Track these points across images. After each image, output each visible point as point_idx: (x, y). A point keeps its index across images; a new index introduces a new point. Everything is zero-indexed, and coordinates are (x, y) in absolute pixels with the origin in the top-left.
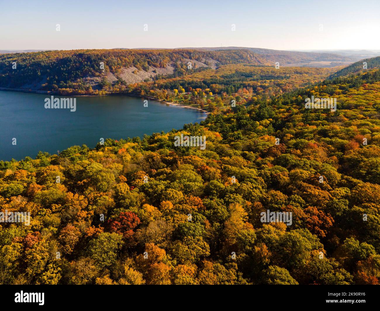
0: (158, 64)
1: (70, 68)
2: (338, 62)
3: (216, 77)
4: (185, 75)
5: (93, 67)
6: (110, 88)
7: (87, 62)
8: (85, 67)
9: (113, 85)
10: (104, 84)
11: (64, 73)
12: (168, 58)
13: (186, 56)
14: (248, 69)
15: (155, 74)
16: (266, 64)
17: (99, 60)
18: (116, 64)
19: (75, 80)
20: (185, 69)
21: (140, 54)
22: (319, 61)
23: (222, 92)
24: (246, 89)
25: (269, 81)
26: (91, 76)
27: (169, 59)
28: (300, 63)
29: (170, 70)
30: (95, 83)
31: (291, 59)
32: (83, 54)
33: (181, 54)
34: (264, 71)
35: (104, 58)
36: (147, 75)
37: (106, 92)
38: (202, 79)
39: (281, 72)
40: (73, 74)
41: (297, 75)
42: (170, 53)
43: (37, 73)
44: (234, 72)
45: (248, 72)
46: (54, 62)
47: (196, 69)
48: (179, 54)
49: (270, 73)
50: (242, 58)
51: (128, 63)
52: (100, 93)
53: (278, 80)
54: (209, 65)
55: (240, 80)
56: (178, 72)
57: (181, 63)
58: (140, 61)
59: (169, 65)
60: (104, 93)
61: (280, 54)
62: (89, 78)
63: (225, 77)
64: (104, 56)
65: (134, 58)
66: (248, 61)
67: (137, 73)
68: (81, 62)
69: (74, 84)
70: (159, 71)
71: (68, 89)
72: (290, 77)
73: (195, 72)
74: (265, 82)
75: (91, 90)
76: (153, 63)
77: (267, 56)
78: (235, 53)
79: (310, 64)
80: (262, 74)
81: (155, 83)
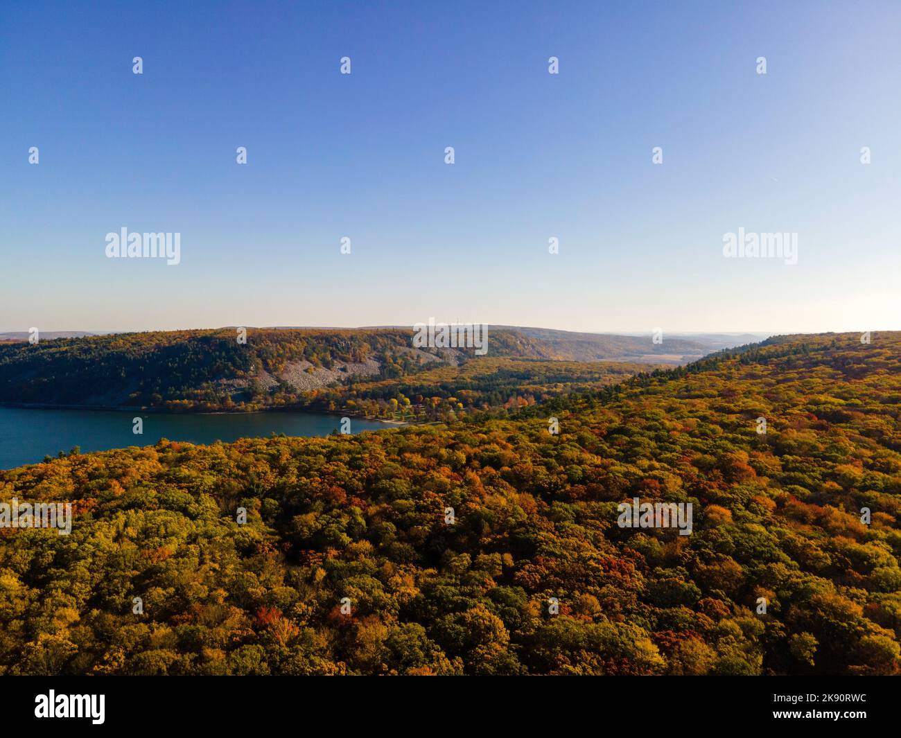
0: (350, 356)
1: (185, 363)
2: (695, 356)
3: (464, 379)
4: (403, 376)
5: (231, 359)
6: (266, 399)
7: (221, 352)
8: (216, 362)
9: (272, 394)
10: (255, 392)
11: (174, 373)
12: (367, 346)
13: (401, 341)
14: (521, 366)
15: (346, 375)
16: (555, 358)
17: (244, 349)
18: (275, 355)
19: (197, 385)
20: (401, 366)
21: (316, 338)
22: (660, 354)
23: (481, 402)
24: (523, 397)
25: (562, 385)
26: (228, 378)
27: (369, 346)
28: (623, 357)
29: (373, 366)
30: (235, 390)
31: (604, 350)
32: (211, 337)
33: (391, 338)
34: (551, 370)
35: (252, 345)
36: (332, 376)
37: (260, 406)
38: (437, 383)
39: (584, 370)
40: (194, 374)
41: (612, 375)
42: (370, 335)
43: (120, 373)
44: (495, 371)
45: (522, 370)
46: (153, 353)
47: (421, 365)
48: (387, 337)
49: (563, 372)
50: (507, 346)
51: (296, 353)
52: (249, 409)
53: (579, 384)
54: (445, 357)
55: (509, 384)
56: (387, 370)
57: (392, 353)
58: (316, 350)
59: (369, 358)
60: (256, 408)
61: (580, 340)
62: (224, 381)
63: (479, 378)
64: (252, 340)
65: (305, 345)
66: (518, 351)
67: (313, 371)
68: (208, 351)
69: (196, 391)
70: (353, 369)
71: (186, 401)
72: (600, 378)
73: (420, 370)
74: (556, 386)
75: (230, 402)
76: (340, 354)
77: (556, 343)
78: (493, 337)
79: (641, 359)
80: (548, 374)
81: (351, 390)
